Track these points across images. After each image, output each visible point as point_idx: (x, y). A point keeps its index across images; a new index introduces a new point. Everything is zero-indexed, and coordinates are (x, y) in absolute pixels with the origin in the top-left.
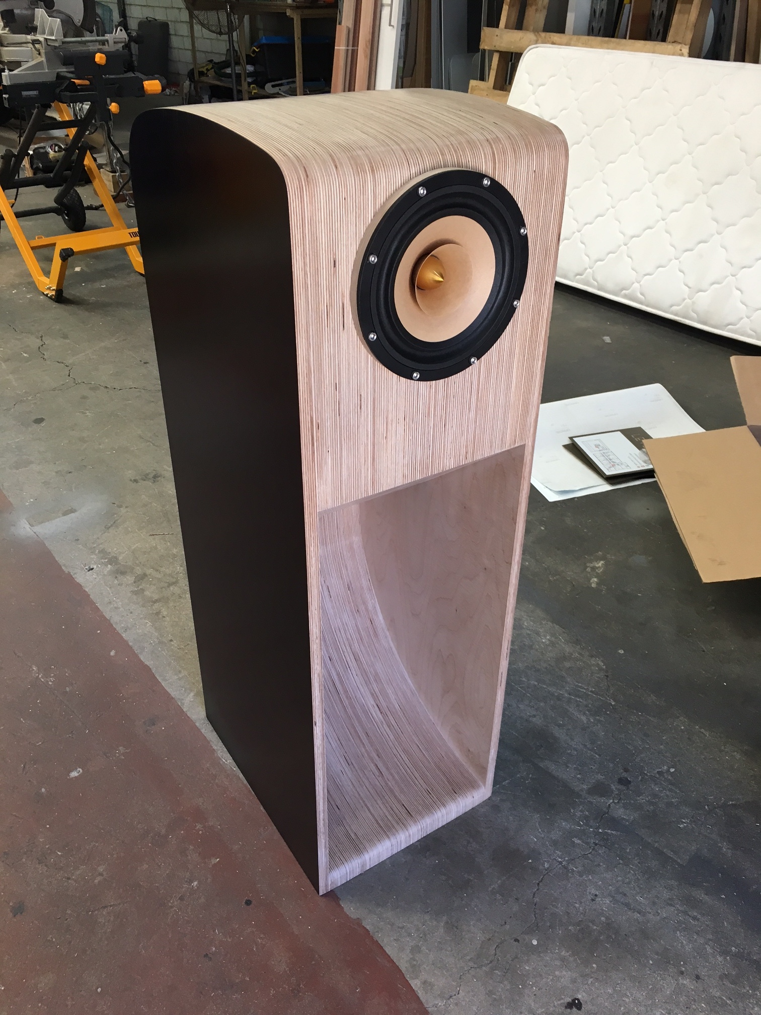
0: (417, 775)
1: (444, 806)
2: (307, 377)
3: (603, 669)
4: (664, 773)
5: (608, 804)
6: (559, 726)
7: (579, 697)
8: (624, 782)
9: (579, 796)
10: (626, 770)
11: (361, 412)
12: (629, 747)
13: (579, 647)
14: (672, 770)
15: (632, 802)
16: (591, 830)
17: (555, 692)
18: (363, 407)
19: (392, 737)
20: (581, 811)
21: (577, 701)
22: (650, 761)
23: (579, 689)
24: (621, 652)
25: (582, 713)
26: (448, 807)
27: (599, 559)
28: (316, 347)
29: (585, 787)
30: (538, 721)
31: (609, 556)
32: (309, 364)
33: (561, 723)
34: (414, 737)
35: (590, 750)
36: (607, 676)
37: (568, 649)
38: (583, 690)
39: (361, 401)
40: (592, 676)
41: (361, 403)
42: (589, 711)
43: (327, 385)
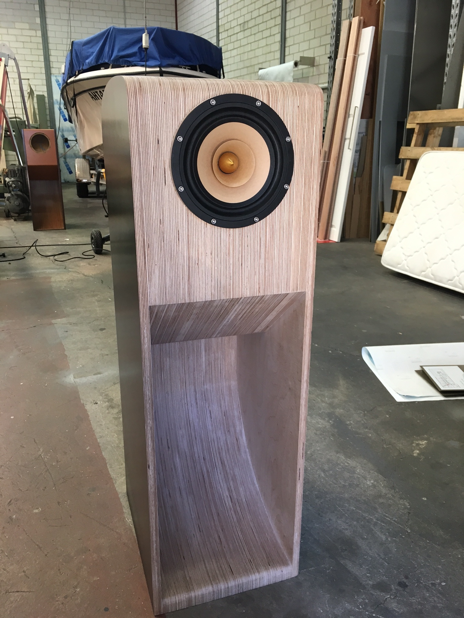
0: (246, 549)
1: (259, 572)
2: (140, 211)
3: (408, 508)
4: (436, 585)
5: (385, 598)
6: (363, 539)
7: (384, 523)
8: (402, 585)
9: (364, 588)
10: (407, 577)
11: (179, 242)
12: (413, 562)
13: (393, 491)
14: (443, 584)
15: (405, 600)
16: (367, 613)
17: (367, 517)
18: (180, 239)
19: (235, 519)
20: (363, 599)
21: (382, 525)
22: (427, 575)
23: (385, 517)
24: (425, 499)
25: (383, 533)
26: (261, 573)
27: (423, 439)
28: (146, 193)
29: (371, 583)
30: (348, 533)
31: (431, 439)
32: (141, 203)
33: (366, 537)
34: (251, 523)
35: (383, 559)
36: (409, 513)
37: (384, 491)
38: (388, 519)
39: (179, 235)
40: (398, 511)
41: (179, 236)
42: (388, 533)
43: (154, 219)
